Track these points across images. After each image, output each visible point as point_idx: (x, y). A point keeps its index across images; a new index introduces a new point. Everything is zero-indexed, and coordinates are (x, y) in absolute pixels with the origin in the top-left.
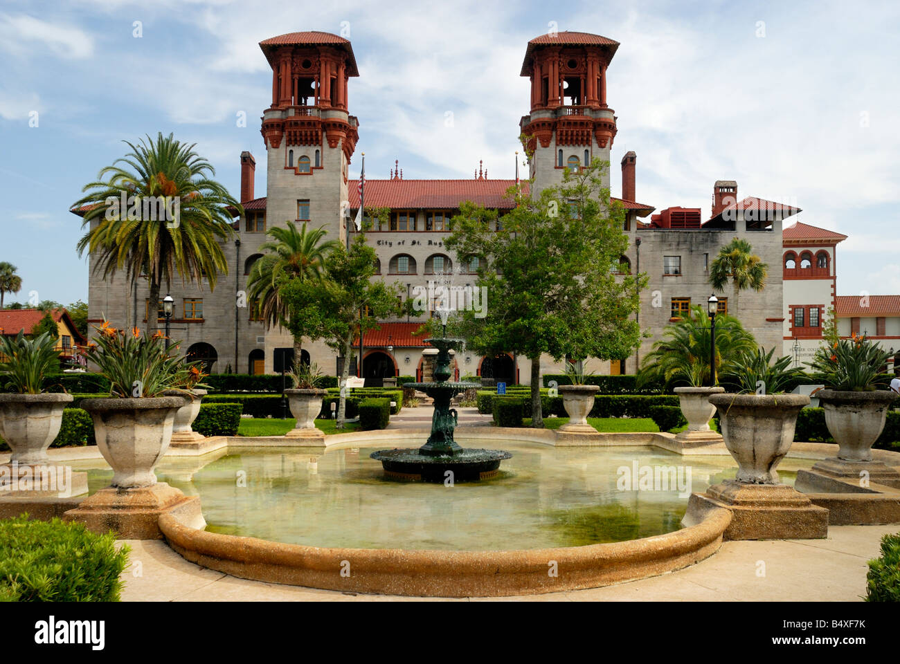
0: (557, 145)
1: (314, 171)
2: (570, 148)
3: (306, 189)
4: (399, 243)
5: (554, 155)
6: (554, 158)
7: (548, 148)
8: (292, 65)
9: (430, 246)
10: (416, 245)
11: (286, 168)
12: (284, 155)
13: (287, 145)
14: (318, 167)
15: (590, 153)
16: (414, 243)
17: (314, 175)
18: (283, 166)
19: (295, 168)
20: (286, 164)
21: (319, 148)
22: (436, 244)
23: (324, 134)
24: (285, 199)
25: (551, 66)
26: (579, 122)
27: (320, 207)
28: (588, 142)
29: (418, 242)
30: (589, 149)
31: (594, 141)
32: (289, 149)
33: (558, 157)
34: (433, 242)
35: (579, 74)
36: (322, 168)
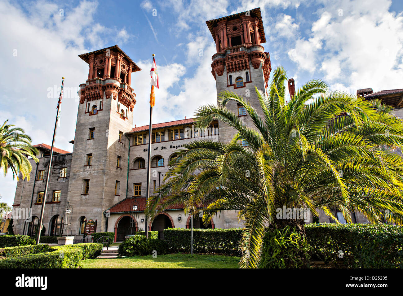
0: (227, 73)
1: (98, 112)
2: (236, 73)
3: (94, 122)
4: (155, 149)
5: (226, 79)
6: (226, 81)
7: (222, 76)
8: (94, 63)
9: (171, 149)
10: (164, 150)
11: (86, 113)
12: (86, 106)
13: (87, 101)
14: (101, 110)
15: (249, 73)
16: (162, 148)
17: (98, 114)
18: (85, 112)
19: (89, 112)
20: (86, 111)
21: (101, 100)
22: (174, 147)
23: (104, 92)
24: (84, 129)
25: (222, 32)
26: (238, 55)
27: (99, 130)
28: (246, 67)
29: (165, 147)
30: (248, 71)
31: (251, 66)
32: (88, 103)
33: (229, 80)
34: (173, 146)
35: (239, 32)
36: (102, 110)
